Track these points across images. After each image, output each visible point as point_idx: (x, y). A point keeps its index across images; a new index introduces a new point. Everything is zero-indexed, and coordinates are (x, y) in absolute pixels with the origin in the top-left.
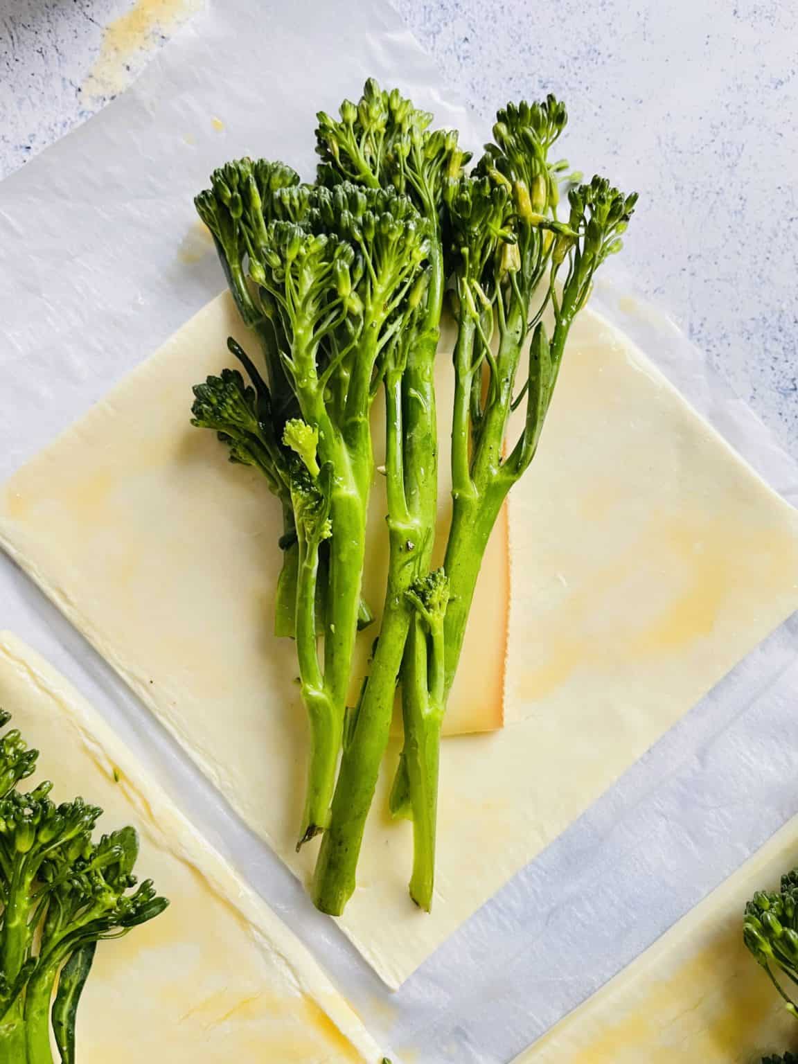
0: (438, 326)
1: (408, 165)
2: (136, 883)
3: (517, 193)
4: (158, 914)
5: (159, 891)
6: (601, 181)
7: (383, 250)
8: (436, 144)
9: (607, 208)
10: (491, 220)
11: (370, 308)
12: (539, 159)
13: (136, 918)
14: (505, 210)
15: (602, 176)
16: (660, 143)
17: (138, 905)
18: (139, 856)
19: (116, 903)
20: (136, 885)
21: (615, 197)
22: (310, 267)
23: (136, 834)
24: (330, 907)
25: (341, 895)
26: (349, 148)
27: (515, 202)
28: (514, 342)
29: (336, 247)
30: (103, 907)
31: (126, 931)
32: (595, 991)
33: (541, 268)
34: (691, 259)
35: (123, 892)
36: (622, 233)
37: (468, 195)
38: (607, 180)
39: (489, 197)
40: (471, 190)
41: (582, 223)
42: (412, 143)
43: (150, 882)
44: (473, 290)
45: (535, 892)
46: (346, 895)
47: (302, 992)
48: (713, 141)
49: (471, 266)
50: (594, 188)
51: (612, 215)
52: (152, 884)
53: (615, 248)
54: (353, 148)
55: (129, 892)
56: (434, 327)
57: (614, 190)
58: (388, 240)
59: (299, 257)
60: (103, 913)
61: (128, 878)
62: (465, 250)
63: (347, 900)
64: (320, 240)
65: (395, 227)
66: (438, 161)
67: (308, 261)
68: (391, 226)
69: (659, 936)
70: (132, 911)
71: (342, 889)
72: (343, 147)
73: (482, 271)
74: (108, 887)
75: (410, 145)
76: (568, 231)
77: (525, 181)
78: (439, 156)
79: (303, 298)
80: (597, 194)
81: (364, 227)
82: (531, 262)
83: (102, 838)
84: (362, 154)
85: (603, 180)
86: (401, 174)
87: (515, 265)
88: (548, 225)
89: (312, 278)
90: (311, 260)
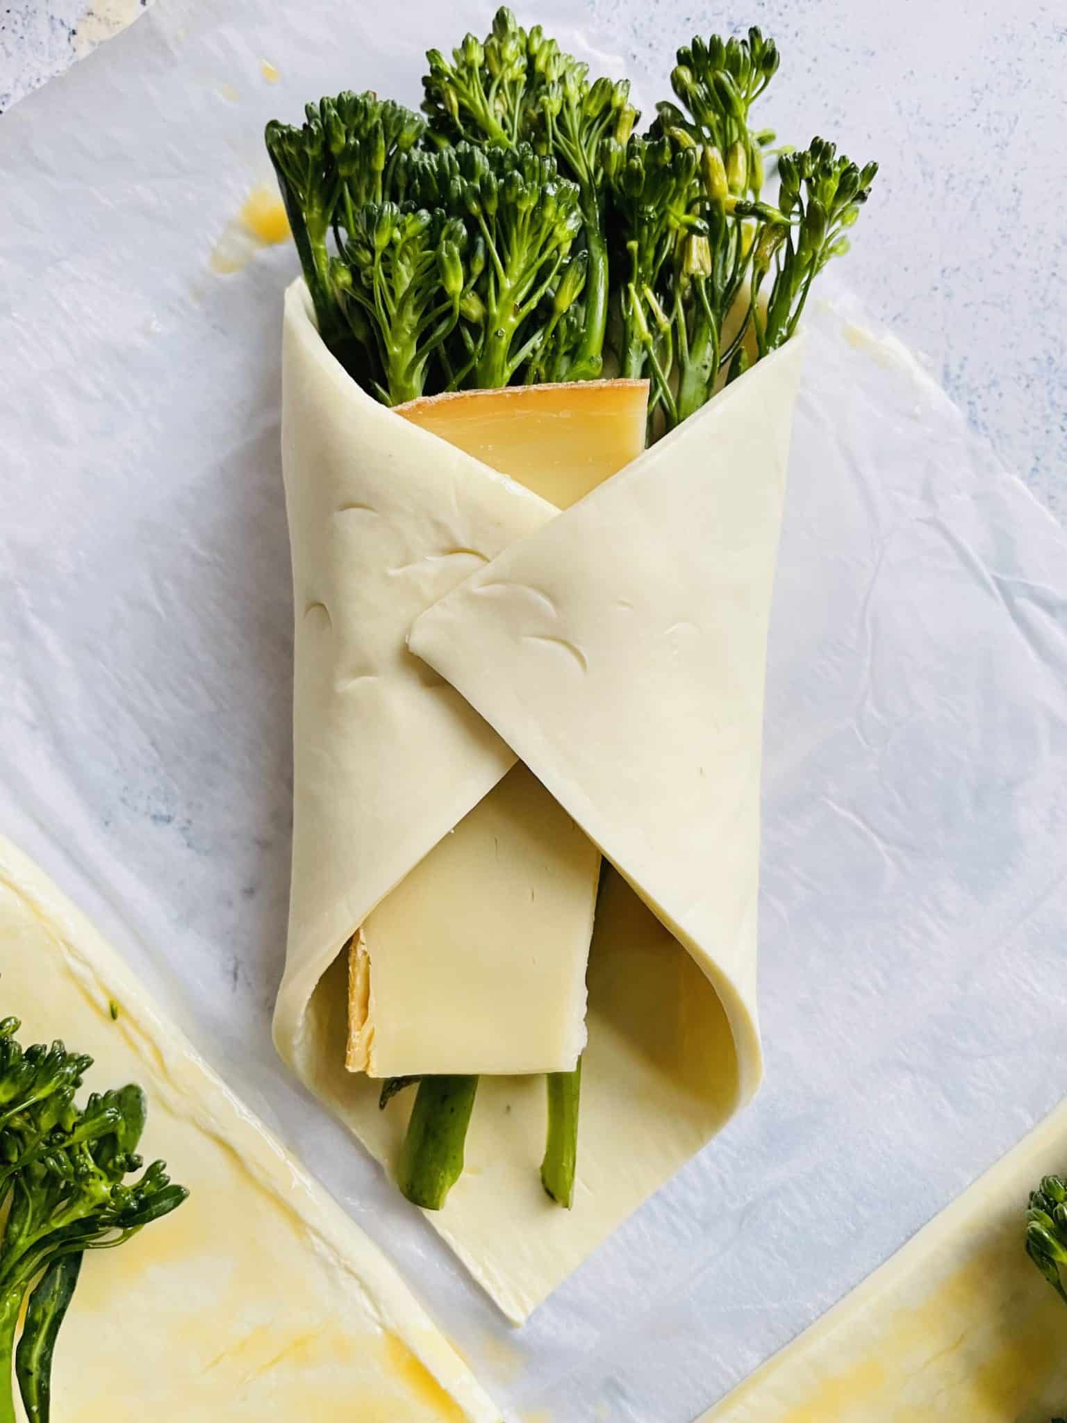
0: (600, 355)
1: (559, 129)
2: (141, 1166)
3: (708, 164)
4: (170, 1210)
5: (174, 1176)
6: (824, 144)
7: (511, 227)
8: (599, 97)
9: (833, 184)
10: (671, 201)
11: (495, 310)
12: (737, 119)
13: (138, 1215)
14: (689, 192)
15: (826, 138)
16: (900, 112)
17: (142, 1196)
18: (146, 1129)
19: (109, 1194)
20: (139, 1170)
21: (845, 167)
22: (409, 257)
23: (142, 1095)
24: (426, 1196)
25: (442, 1177)
26: (472, 102)
27: (705, 177)
28: (700, 379)
29: (442, 226)
30: (91, 1200)
31: (127, 1236)
32: (811, 1323)
33: (738, 278)
34: (946, 274)
35: (122, 1178)
36: (850, 226)
37: (640, 161)
38: (833, 144)
39: (670, 165)
40: (644, 155)
41: (796, 208)
42: (564, 96)
43: (161, 1164)
44: (645, 303)
45: (723, 1182)
46: (449, 1178)
47: (383, 1326)
48: (974, 110)
49: (640, 271)
50: (814, 157)
51: (841, 193)
52: (164, 1166)
53: (840, 248)
54: (478, 102)
55: (131, 1180)
56: (594, 355)
57: (843, 159)
58: (516, 212)
59: (392, 245)
60: (92, 1209)
61: (128, 1158)
62: (633, 245)
63: (450, 1187)
64: (420, 217)
65: (526, 191)
66: (600, 124)
67: (404, 250)
68: (520, 189)
69: (903, 1244)
70: (133, 1204)
71: (443, 1168)
72: (466, 102)
73: (656, 276)
74: (98, 1171)
75: (561, 98)
76: (778, 217)
77: (718, 148)
78: (602, 116)
79: (398, 302)
80: (818, 165)
81: (483, 195)
82: (724, 268)
83: (90, 1098)
84: (493, 112)
85: (827, 143)
86: (548, 142)
87: (703, 268)
88: (749, 209)
89: (412, 274)
90: (409, 248)
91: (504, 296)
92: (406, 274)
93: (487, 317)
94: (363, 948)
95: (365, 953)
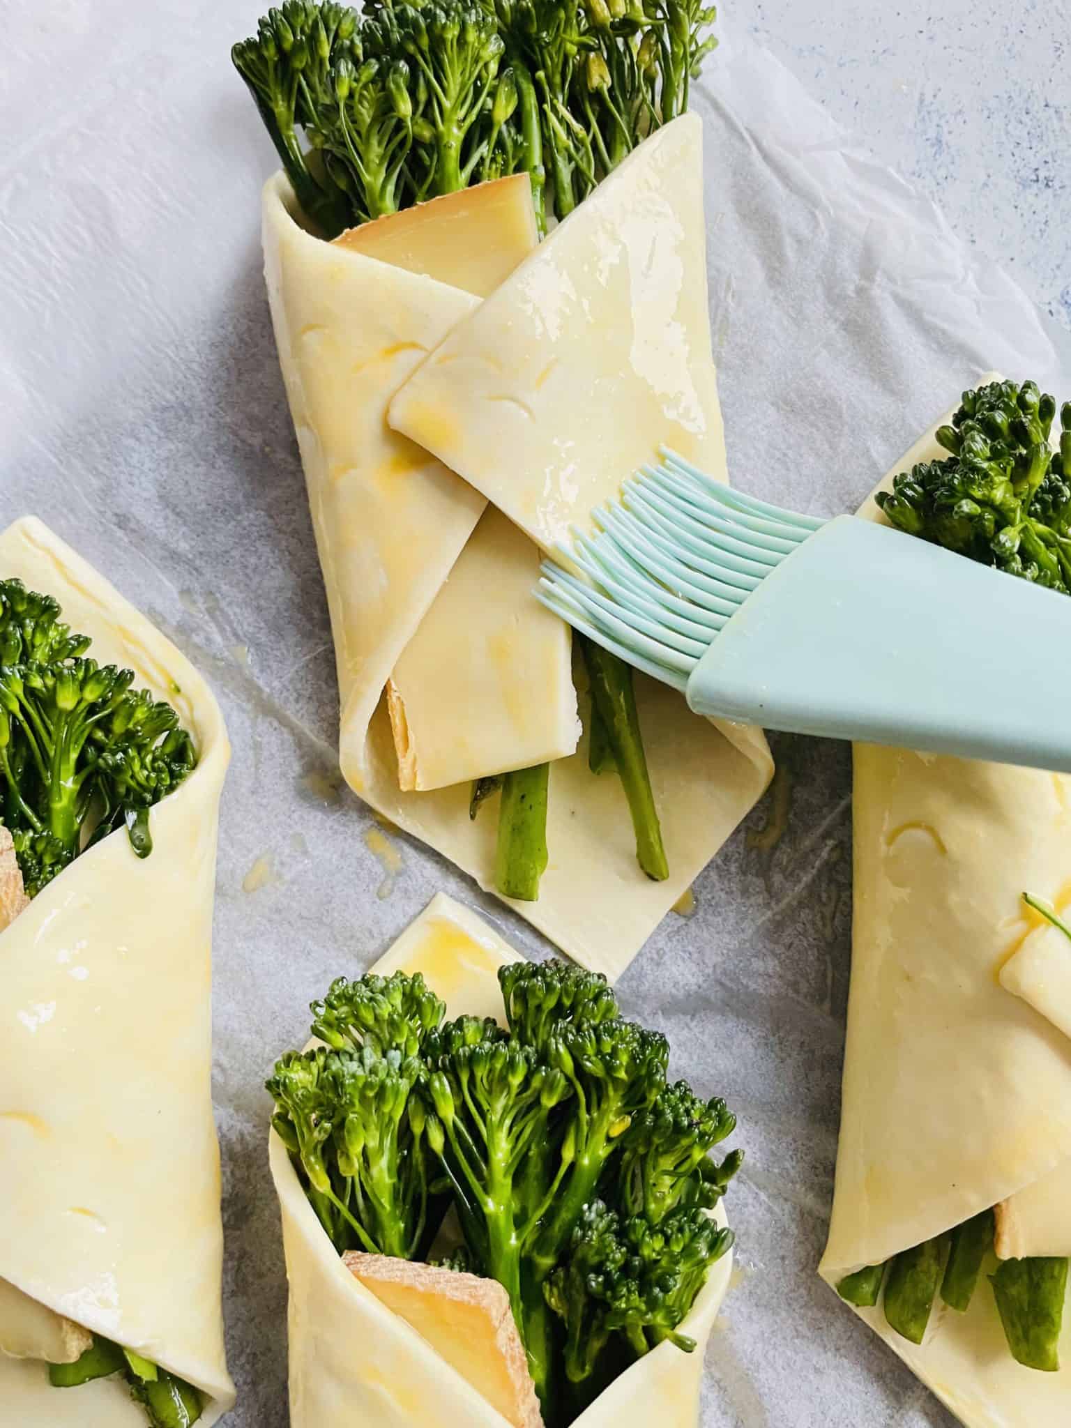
11: (442, 128)
22: (366, 100)
29: (389, 69)
34: (931, 21)
53: (710, 44)
59: (351, 94)
64: (372, 67)
67: (361, 95)
71: (531, 860)
76: (644, 21)
79: (364, 138)
81: (416, 36)
87: (603, 80)
89: (371, 113)
90: (365, 93)
91: (446, 115)
92: (366, 113)
93: (437, 137)
94: (397, 694)
95: (399, 698)
